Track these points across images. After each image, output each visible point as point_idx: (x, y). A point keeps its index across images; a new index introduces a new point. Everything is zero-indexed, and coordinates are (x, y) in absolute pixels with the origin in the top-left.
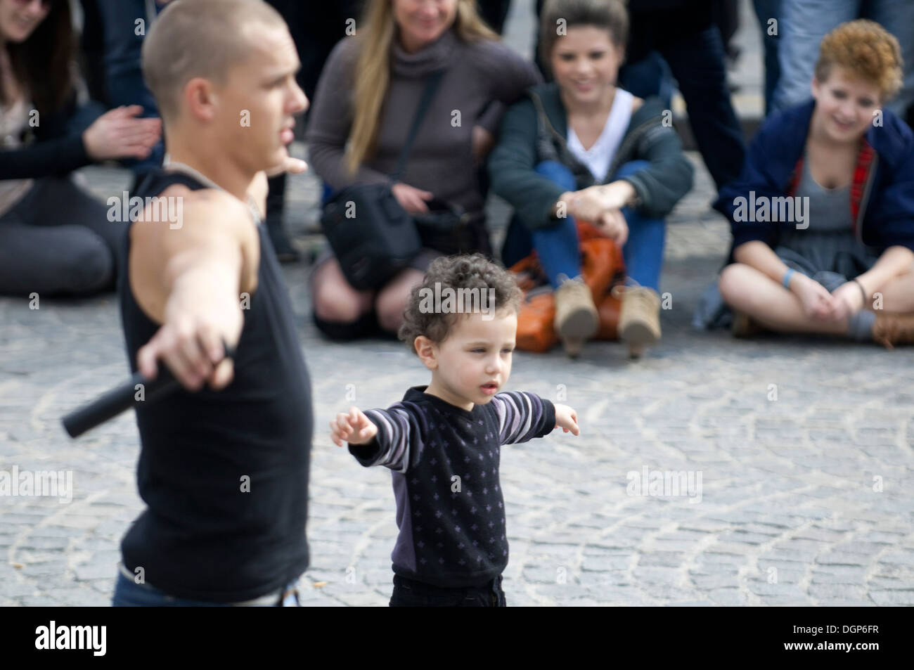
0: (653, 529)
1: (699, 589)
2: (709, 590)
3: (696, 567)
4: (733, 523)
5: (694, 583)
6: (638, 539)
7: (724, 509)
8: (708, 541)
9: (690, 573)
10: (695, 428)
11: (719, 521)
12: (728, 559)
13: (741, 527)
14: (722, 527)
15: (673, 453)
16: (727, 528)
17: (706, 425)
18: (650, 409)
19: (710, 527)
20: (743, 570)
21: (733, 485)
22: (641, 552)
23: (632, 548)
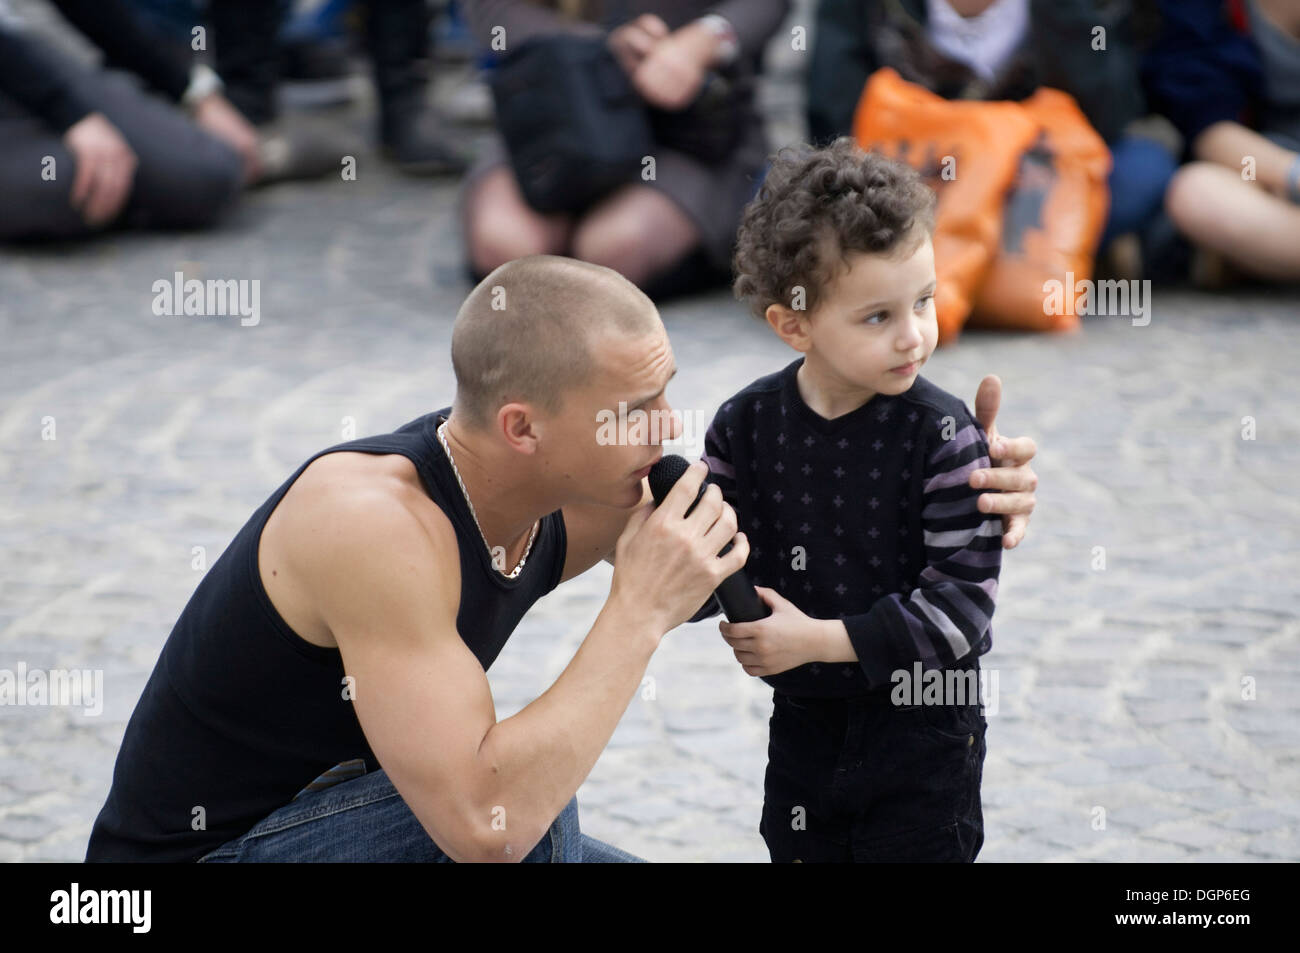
0: (1062, 623)
1: (1140, 725)
2: (1157, 727)
3: (1135, 688)
4: (1198, 611)
5: (1132, 713)
6: (1034, 642)
7: (1182, 588)
8: (1156, 643)
9: (1126, 698)
10: (1130, 449)
11: (1173, 606)
12: (1189, 673)
13: (1211, 617)
14: (1178, 617)
15: (1091, 492)
16: (1188, 619)
17: (1148, 442)
18: (1051, 418)
19: (1159, 618)
20: (1217, 692)
21: (1198, 546)
22: (1040, 664)
23: (1024, 657)
